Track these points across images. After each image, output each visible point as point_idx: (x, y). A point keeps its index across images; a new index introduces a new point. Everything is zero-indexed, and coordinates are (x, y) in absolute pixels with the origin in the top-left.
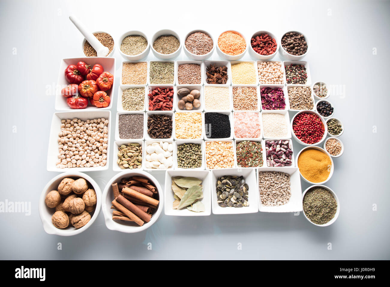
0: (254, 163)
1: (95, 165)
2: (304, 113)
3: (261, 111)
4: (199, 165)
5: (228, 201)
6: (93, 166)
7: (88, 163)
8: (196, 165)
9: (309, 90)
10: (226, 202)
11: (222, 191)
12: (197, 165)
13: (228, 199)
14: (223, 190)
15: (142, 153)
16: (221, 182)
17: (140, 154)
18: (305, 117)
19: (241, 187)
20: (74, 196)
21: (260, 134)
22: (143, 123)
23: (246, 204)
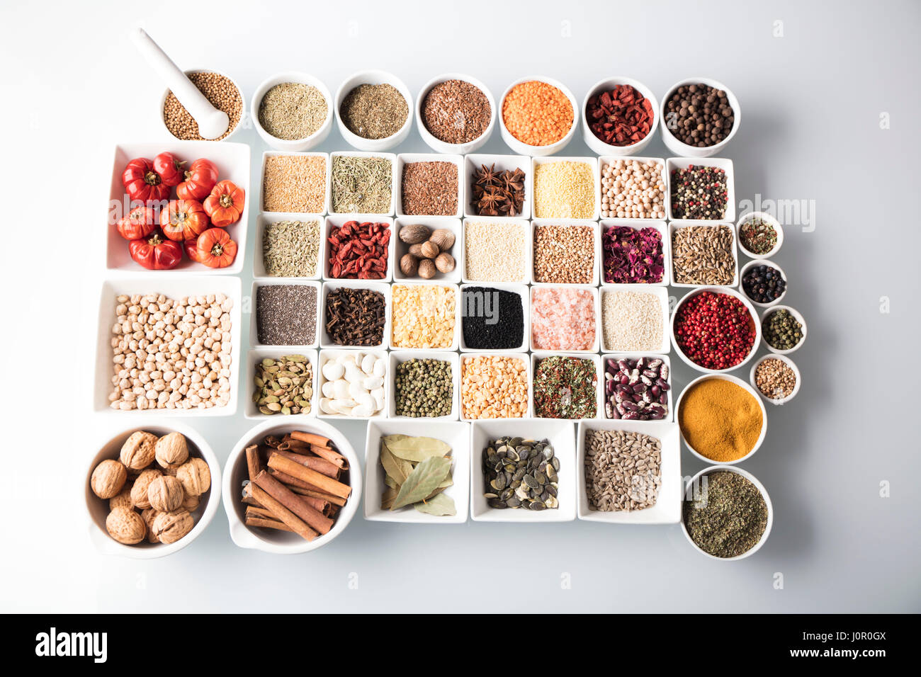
0: (576, 410)
1: (201, 405)
2: (707, 292)
3: (600, 285)
4: (444, 409)
5: (509, 494)
6: (197, 406)
7: (185, 400)
8: (439, 411)
9: (727, 236)
10: (505, 496)
11: (497, 471)
12: (441, 411)
13: (509, 491)
14: (498, 468)
15: (311, 380)
16: (494, 452)
17: (309, 381)
18: (708, 303)
19: (541, 464)
20: (156, 472)
21: (593, 341)
22: (314, 307)
23: (551, 503)
